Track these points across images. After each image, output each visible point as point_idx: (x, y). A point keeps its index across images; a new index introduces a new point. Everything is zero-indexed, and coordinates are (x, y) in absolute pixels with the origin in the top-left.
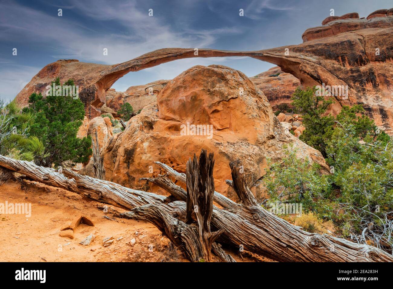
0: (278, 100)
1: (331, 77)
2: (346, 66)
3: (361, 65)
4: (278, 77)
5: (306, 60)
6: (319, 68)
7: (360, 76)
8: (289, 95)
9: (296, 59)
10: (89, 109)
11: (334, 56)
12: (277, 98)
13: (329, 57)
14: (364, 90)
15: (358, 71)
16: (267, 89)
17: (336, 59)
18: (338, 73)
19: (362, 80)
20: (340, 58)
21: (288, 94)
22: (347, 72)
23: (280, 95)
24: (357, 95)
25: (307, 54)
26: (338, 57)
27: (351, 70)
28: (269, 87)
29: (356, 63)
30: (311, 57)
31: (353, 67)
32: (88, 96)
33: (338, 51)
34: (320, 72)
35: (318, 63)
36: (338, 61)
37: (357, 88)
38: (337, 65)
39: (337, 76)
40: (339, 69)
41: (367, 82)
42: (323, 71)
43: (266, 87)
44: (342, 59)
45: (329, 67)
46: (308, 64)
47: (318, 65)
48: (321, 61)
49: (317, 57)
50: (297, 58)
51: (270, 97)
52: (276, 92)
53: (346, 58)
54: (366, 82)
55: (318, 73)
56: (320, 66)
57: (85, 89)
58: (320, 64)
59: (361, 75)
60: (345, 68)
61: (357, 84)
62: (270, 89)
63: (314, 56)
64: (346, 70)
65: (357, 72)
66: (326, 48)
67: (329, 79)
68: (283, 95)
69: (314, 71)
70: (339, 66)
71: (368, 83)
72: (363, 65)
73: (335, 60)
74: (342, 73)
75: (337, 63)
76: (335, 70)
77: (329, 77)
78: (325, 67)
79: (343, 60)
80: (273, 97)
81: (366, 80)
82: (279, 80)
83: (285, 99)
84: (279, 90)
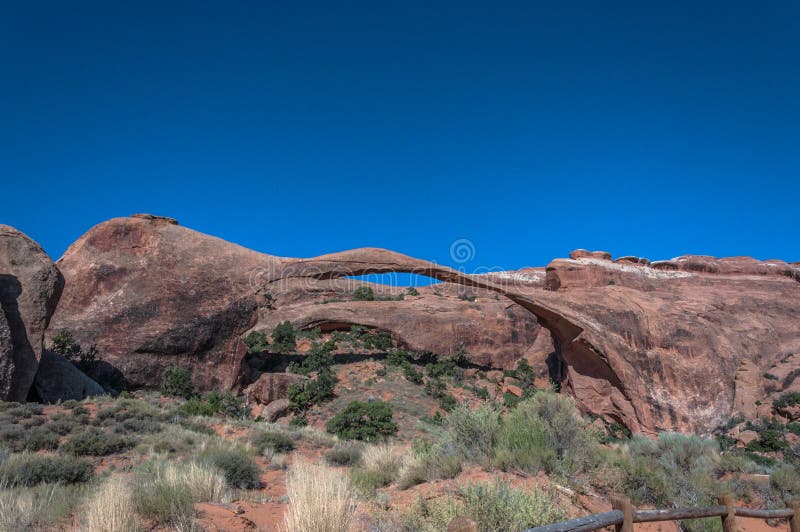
1: (618, 357)
2: (632, 345)
3: (647, 349)
4: (474, 303)
5: (589, 326)
6: (605, 342)
7: (647, 362)
10: (235, 345)
11: (620, 330)
13: (614, 329)
14: (652, 381)
15: (645, 356)
16: (462, 324)
17: (622, 333)
18: (625, 354)
19: (650, 368)
20: (626, 334)
21: (491, 338)
22: (634, 355)
23: (481, 338)
24: (645, 386)
25: (588, 317)
26: (624, 331)
27: (638, 353)
28: (465, 321)
29: (642, 345)
30: (595, 323)
31: (639, 349)
32: (241, 317)
33: (623, 324)
34: (607, 349)
35: (603, 334)
36: (625, 337)
37: (645, 377)
38: (623, 343)
40: (626, 349)
41: (654, 371)
42: (609, 347)
43: (460, 319)
44: (628, 335)
45: (616, 343)
46: (591, 332)
47: (603, 338)
48: (607, 333)
49: (601, 325)
50: (577, 320)
51: (467, 338)
52: (475, 330)
53: (632, 336)
55: (604, 348)
56: (606, 340)
57: (236, 303)
58: (606, 336)
60: (632, 348)
61: (645, 372)
63: (597, 323)
64: (633, 351)
66: (609, 316)
67: (616, 359)
68: (485, 337)
69: (600, 344)
70: (625, 344)
71: (654, 374)
72: (649, 349)
73: (621, 335)
74: (630, 354)
75: (624, 340)
76: (622, 349)
77: (616, 357)
78: (611, 342)
79: (630, 337)
80: (471, 338)
81: (654, 369)
83: (487, 346)
84: (479, 327)
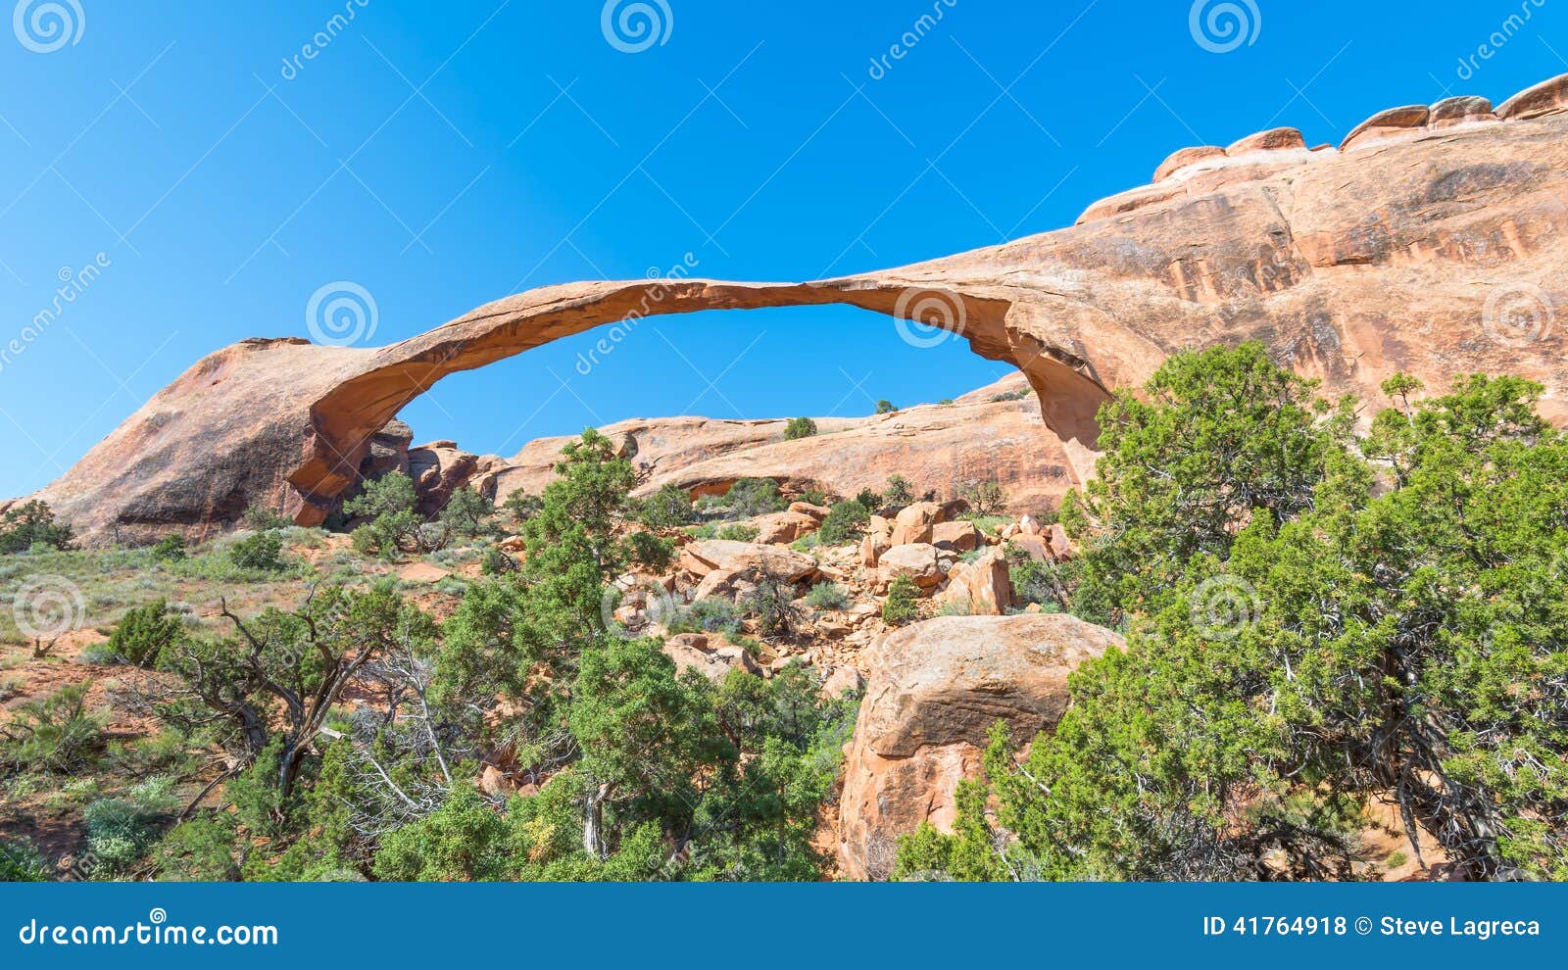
0: (1016, 485)
1: (1131, 348)
2: (1199, 296)
3: (1271, 288)
4: (1020, 401)
5: (1033, 288)
6: (1084, 316)
7: (1266, 333)
8: (1060, 465)
9: (994, 288)
11: (1150, 262)
12: (1013, 476)
13: (1132, 267)
15: (1257, 313)
16: (978, 444)
17: (1161, 270)
18: (1165, 330)
19: (1276, 351)
20: (1176, 267)
21: (1055, 463)
22: (1205, 323)
23: (1026, 466)
25: (1040, 266)
26: (1167, 262)
27: (1226, 311)
28: (988, 438)
29: (1244, 280)
30: (1057, 273)
31: (1232, 300)
32: (281, 449)
33: (1166, 240)
34: (1088, 331)
35: (1082, 294)
36: (1169, 280)
38: (1160, 296)
39: (1161, 344)
40: (1170, 315)
41: (1302, 357)
42: (1099, 327)
43: (975, 437)
44: (1184, 269)
45: (1128, 309)
46: (1040, 301)
47: (1080, 304)
48: (1096, 289)
49: (1082, 273)
50: (1000, 284)
51: (989, 472)
52: (1011, 452)
53: (1202, 265)
54: (1293, 357)
55: (1078, 334)
56: (1091, 307)
57: (273, 426)
58: (1091, 297)
59: (1271, 331)
60: (1196, 305)
62: (990, 444)
63: (1070, 271)
64: (1201, 314)
65: (1251, 320)
66: (1118, 235)
67: (1124, 357)
68: (1038, 464)
69: (1062, 326)
70: (1169, 299)
71: (1302, 365)
72: (1279, 286)
73: (1157, 276)
74: (1184, 327)
75: (1164, 289)
76: (1153, 318)
77: (1123, 350)
78: (1110, 309)
79: (1191, 273)
80: (999, 470)
81: (1297, 350)
82: (1025, 411)
83: (1045, 479)
84: (1022, 445)
